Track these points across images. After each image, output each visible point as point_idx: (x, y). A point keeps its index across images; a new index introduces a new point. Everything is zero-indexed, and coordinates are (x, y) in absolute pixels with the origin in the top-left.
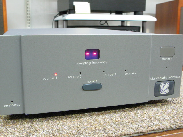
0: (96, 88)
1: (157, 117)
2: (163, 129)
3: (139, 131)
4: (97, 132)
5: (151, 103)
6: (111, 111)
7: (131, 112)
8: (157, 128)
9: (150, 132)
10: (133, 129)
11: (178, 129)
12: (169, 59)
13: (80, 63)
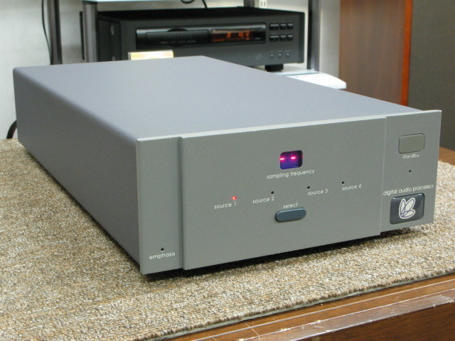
1: (400, 261)
2: (412, 279)
3: (376, 284)
4: (311, 288)
6: (319, 255)
7: (353, 253)
8: (403, 277)
9: (393, 285)
10: (366, 281)
11: (435, 278)
12: (414, 156)
13: (272, 177)
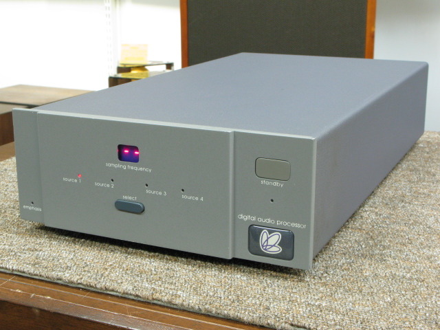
0: (137, 210)
5: (237, 263)
12: (276, 184)
13: (110, 165)
